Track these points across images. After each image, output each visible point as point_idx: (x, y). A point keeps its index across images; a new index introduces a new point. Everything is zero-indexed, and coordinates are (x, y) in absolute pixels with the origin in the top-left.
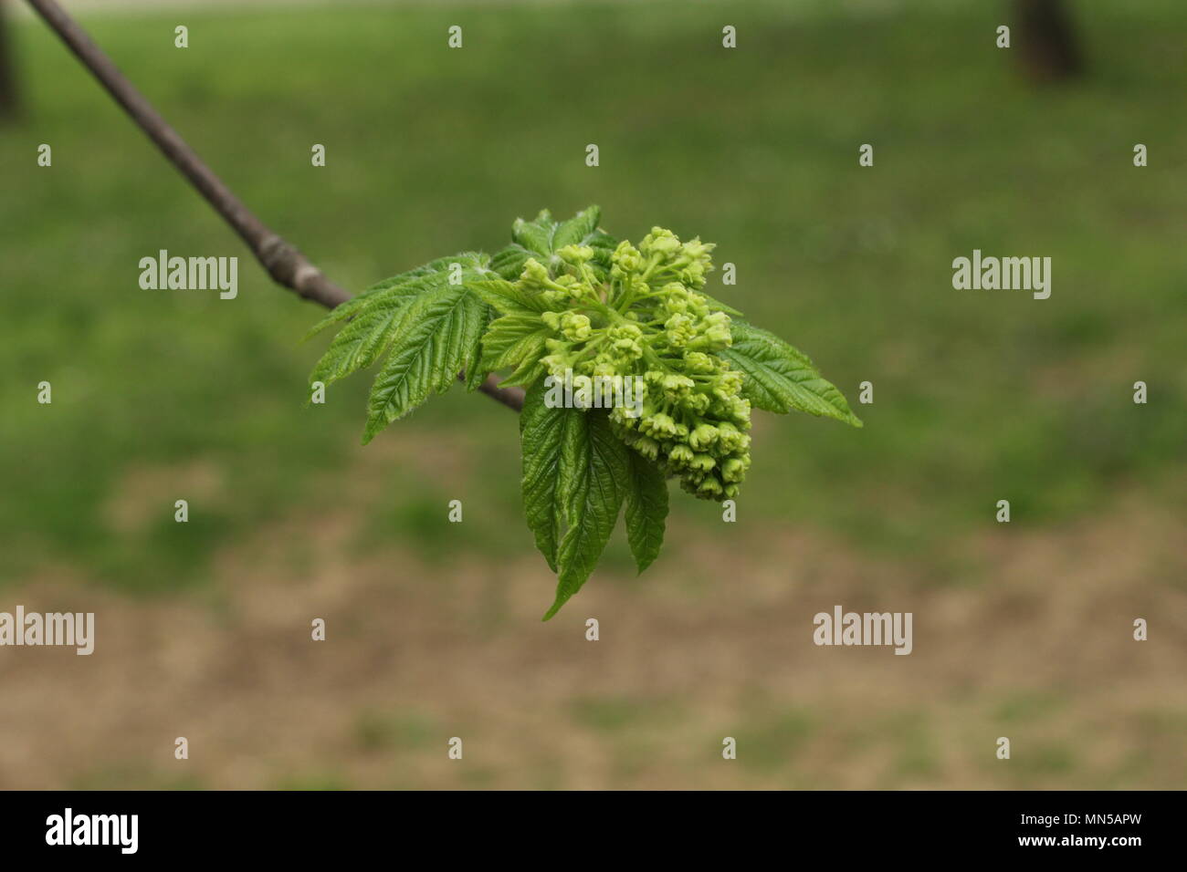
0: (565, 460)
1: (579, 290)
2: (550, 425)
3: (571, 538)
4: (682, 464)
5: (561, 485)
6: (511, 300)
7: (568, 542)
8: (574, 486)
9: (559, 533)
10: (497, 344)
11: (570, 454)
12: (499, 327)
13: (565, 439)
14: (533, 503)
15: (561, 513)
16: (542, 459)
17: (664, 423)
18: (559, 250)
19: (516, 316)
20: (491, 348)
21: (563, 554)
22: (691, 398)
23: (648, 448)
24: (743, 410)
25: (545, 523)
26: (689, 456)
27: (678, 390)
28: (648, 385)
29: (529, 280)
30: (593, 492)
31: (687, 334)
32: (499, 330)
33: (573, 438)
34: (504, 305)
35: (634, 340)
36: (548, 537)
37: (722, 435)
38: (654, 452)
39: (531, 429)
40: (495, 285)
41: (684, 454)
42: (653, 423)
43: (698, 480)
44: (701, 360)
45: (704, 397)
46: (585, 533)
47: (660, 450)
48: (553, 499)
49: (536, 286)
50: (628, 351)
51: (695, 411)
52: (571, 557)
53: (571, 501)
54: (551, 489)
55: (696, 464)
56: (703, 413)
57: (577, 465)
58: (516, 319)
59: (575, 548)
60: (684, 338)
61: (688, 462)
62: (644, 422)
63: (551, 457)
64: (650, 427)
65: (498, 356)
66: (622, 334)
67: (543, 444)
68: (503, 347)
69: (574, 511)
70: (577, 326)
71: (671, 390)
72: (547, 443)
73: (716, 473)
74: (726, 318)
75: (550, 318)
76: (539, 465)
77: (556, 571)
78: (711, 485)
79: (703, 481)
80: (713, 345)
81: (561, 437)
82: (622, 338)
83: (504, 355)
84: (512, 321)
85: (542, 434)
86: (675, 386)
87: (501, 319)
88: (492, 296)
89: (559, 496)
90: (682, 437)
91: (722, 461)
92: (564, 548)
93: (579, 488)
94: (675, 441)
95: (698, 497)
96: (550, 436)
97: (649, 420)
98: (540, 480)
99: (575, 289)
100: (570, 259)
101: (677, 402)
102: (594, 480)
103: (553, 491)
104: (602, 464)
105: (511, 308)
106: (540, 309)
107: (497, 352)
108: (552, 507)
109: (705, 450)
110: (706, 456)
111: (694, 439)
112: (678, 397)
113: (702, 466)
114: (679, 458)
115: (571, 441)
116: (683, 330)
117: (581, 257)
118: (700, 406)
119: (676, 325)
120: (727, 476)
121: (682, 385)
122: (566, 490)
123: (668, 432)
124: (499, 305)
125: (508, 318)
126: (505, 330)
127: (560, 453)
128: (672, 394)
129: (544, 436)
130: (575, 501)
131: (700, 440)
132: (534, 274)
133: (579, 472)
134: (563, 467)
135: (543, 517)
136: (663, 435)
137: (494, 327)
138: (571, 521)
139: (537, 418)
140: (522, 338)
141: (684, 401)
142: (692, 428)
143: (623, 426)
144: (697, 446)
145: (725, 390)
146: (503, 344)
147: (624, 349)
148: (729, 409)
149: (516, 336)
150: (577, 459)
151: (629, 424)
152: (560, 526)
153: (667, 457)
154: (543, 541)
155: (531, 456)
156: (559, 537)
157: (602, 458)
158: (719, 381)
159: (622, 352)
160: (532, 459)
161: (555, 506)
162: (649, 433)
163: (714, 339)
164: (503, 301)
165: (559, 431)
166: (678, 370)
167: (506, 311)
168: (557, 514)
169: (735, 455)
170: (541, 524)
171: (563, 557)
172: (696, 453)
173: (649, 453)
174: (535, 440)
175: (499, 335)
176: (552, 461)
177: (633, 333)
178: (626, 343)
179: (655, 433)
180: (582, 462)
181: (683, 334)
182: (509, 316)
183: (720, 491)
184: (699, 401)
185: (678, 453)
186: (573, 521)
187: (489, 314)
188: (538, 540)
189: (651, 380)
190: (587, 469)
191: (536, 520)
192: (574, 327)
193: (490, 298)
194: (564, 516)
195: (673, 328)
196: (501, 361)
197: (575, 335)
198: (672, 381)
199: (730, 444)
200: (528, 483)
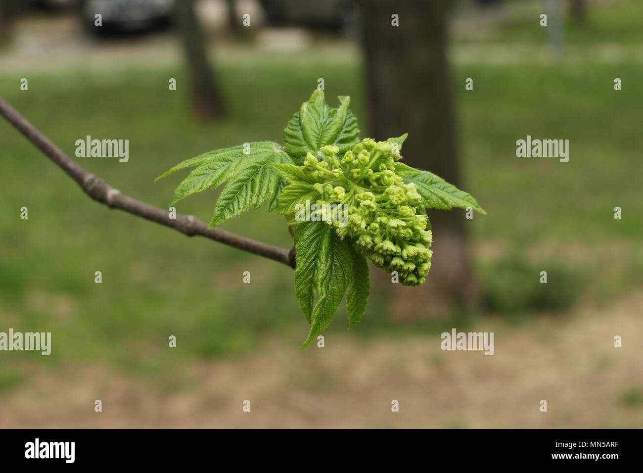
0: (320, 260)
1: (338, 174)
2: (312, 241)
3: (321, 303)
4: (398, 267)
5: (317, 274)
6: (294, 175)
7: (319, 305)
8: (324, 275)
9: (314, 301)
10: (286, 200)
11: (323, 257)
12: (289, 191)
13: (320, 248)
14: (300, 284)
15: (317, 289)
16: (307, 259)
17: (389, 245)
18: (322, 148)
19: (298, 185)
20: (283, 202)
21: (316, 312)
22: (402, 231)
23: (379, 259)
24: (428, 236)
25: (307, 295)
26: (402, 263)
27: (397, 228)
28: (379, 225)
29: (309, 166)
30: (333, 280)
31: (401, 197)
32: (288, 192)
33: (326, 248)
34: (291, 178)
35: (371, 200)
36: (308, 303)
37: (420, 251)
38: (382, 261)
39: (302, 243)
40: (285, 167)
41: (399, 262)
42: (383, 246)
43: (405, 276)
44: (407, 210)
45: (410, 231)
46: (327, 301)
47: (385, 260)
48: (312, 281)
49: (311, 169)
50: (369, 207)
51: (404, 238)
52: (319, 315)
53: (322, 283)
54: (311, 276)
55: (406, 268)
56: (409, 239)
57: (327, 264)
58: (298, 186)
59: (321, 310)
60: (399, 199)
61: (401, 266)
62: (378, 245)
63: (312, 259)
64: (382, 248)
65: (287, 206)
66: (364, 197)
67: (308, 251)
68: (290, 202)
69: (324, 289)
70: (338, 193)
71: (393, 227)
72: (311, 250)
73: (415, 272)
74: (415, 186)
75: (318, 187)
76: (305, 262)
77: (310, 322)
78: (412, 278)
79: (407, 276)
80: (411, 201)
81: (318, 248)
82: (364, 200)
83: (291, 207)
84: (295, 187)
85: (309, 245)
86: (395, 226)
87: (290, 186)
88: (283, 172)
89: (316, 280)
90: (398, 253)
91: (419, 265)
92: (317, 309)
93: (326, 276)
94: (394, 255)
95: (403, 285)
96: (312, 247)
97: (381, 244)
98: (305, 271)
99: (336, 173)
100: (327, 153)
101: (396, 234)
102: (334, 273)
103: (313, 277)
104: (339, 264)
105: (294, 180)
106: (313, 181)
107: (286, 204)
108: (311, 286)
109: (410, 260)
110: (410, 263)
111: (405, 254)
112: (397, 231)
113: (409, 268)
114: (397, 265)
115: (324, 249)
116: (398, 195)
117: (334, 152)
118: (408, 236)
119: (395, 192)
120: (421, 273)
121: (399, 225)
122: (320, 277)
123: (392, 251)
124: (287, 177)
125: (294, 186)
126: (292, 192)
127: (317, 257)
128: (394, 230)
129: (309, 246)
130: (324, 284)
131: (409, 255)
132: (312, 163)
133: (327, 268)
134: (319, 264)
135: (305, 291)
136: (389, 253)
137: (285, 191)
138: (322, 294)
139: (306, 237)
140: (301, 196)
141: (399, 233)
142: (402, 248)
143: (365, 247)
144: (406, 257)
145: (421, 227)
146: (289, 200)
147: (366, 206)
148: (422, 237)
149: (298, 195)
150: (327, 260)
151: (369, 246)
152: (315, 296)
153: (389, 264)
154: (305, 305)
155: (301, 257)
156: (314, 304)
157: (338, 261)
158: (417, 222)
159: (365, 208)
160: (302, 259)
161: (313, 285)
162: (381, 251)
163: (412, 198)
164: (290, 175)
165: (317, 244)
166: (396, 216)
167: (291, 181)
168: (314, 291)
169: (425, 261)
170: (304, 296)
171: (316, 314)
172: (406, 261)
173: (379, 262)
174: (304, 248)
175: (288, 195)
176: (313, 260)
177: (370, 197)
178: (367, 202)
179: (384, 251)
180: (329, 262)
181: (398, 197)
182: (294, 184)
183: (416, 281)
184: (406, 233)
185: (396, 261)
186: (323, 294)
187: (280, 183)
188: (302, 305)
189: (381, 222)
190: (331, 267)
191: (301, 293)
192: (336, 194)
193: (282, 173)
194: (318, 291)
195: (393, 194)
196: (289, 210)
197: (337, 198)
198: (394, 222)
199: (424, 256)
200: (299, 272)
